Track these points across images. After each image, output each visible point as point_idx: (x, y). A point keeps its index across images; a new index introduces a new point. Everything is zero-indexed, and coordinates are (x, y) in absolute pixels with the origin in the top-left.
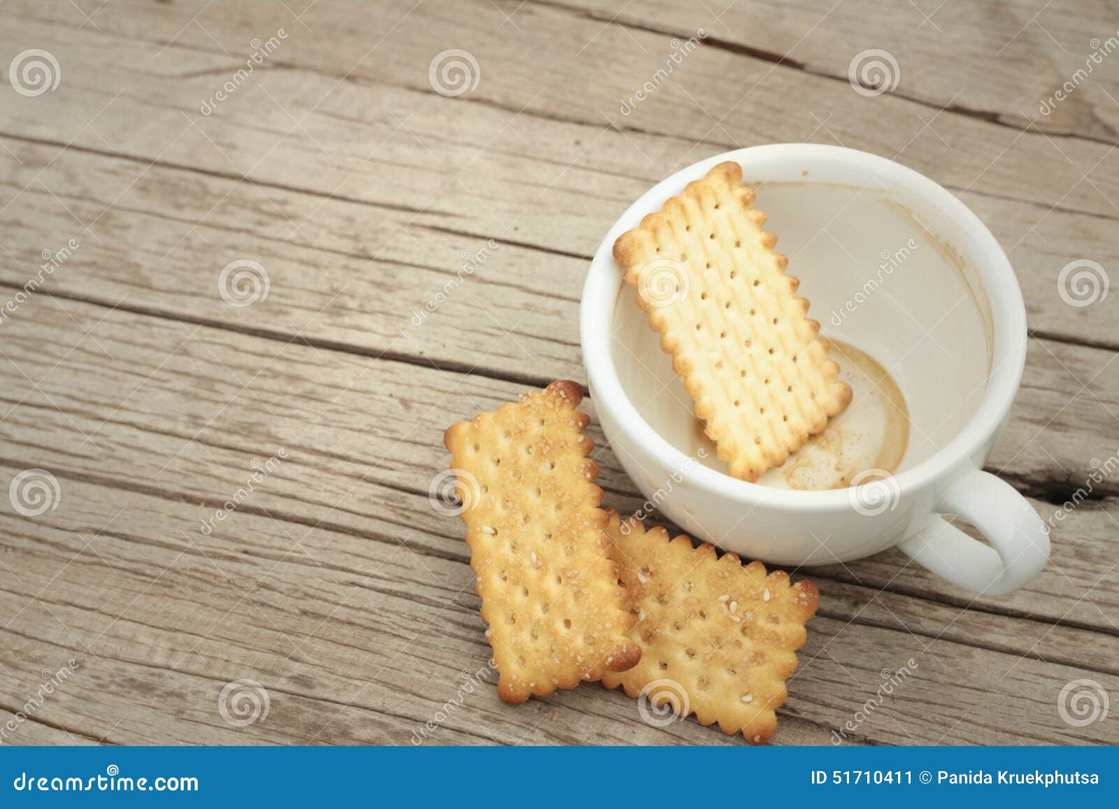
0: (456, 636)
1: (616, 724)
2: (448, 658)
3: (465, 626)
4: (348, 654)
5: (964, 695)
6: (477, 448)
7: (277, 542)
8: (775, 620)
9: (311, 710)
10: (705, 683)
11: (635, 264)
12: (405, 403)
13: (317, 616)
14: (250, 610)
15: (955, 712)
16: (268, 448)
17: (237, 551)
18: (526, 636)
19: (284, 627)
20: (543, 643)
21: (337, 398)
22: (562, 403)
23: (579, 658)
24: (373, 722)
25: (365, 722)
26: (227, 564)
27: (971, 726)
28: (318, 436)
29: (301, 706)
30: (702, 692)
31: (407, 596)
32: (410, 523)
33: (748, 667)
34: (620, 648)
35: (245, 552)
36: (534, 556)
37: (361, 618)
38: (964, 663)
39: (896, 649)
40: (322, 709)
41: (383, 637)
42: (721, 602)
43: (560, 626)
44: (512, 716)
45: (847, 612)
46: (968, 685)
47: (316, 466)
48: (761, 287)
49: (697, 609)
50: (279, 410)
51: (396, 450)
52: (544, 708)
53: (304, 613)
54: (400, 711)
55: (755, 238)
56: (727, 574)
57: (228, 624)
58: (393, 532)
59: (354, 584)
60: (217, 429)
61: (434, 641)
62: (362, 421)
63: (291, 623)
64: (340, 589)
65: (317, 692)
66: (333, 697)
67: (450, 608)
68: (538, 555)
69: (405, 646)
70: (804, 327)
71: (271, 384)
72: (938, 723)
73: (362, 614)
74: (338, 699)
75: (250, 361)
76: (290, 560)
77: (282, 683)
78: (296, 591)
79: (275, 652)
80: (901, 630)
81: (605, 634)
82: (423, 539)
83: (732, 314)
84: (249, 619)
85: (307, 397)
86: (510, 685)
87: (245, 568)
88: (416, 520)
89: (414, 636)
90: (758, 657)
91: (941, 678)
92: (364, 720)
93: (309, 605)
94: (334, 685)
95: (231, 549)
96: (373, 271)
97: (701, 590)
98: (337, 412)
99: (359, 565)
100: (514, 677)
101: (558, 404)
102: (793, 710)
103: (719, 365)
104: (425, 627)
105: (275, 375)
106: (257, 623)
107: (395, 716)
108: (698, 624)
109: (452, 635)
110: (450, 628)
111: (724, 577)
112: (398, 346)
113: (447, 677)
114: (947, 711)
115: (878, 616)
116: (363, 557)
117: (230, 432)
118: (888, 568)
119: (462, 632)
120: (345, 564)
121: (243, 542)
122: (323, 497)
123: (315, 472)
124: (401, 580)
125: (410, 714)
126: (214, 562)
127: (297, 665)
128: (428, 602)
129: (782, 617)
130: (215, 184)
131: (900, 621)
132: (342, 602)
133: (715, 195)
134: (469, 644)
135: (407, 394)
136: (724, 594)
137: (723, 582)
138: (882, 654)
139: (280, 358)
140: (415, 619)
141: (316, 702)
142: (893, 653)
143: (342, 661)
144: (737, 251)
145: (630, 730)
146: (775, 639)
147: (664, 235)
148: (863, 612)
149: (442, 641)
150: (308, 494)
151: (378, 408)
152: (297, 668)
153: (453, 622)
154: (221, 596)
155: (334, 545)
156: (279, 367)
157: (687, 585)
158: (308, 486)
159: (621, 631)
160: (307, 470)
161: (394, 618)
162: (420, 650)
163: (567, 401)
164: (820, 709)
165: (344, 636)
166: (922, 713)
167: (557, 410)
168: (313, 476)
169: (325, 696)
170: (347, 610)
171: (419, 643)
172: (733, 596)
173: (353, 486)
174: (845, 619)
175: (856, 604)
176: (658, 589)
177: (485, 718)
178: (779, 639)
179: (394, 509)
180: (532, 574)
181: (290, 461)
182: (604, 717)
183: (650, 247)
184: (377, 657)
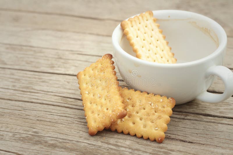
0: (78, 124)
1: (121, 140)
2: (76, 128)
3: (80, 122)
4: (49, 127)
5: (217, 133)
6: (85, 75)
7: (32, 107)
8: (164, 107)
9: (38, 138)
10: (145, 126)
11: (126, 28)
12: (68, 82)
13: (41, 120)
14: (24, 120)
15: (214, 136)
16: (32, 91)
17: (21, 109)
18: (96, 115)
19: (32, 122)
20: (101, 115)
21: (51, 82)
22: (107, 58)
23: (110, 115)
24: (54, 140)
25: (52, 140)
26: (18, 111)
27: (219, 139)
28: (45, 88)
29: (35, 137)
30: (144, 129)
31: (65, 116)
32: (68, 103)
33: (157, 120)
34: (121, 110)
35: (24, 109)
36: (99, 95)
37: (53, 121)
38: (216, 127)
39: (197, 124)
40: (40, 138)
41: (58, 124)
42: (149, 104)
43: (105, 110)
44: (92, 139)
45: (184, 118)
46: (218, 131)
47: (44, 94)
48: (159, 42)
49: (143, 107)
50: (36, 84)
51: (65, 91)
52: (101, 137)
53: (38, 120)
54: (61, 138)
55: (157, 30)
56: (150, 97)
57: (17, 122)
58: (63, 105)
59: (52, 115)
60: (19, 88)
61: (72, 125)
62: (57, 86)
63: (34, 122)
64: (47, 115)
65: (40, 134)
66: (44, 135)
67: (76, 118)
68: (100, 94)
69: (64, 126)
70: (170, 54)
71: (34, 80)
72: (210, 138)
73: (53, 120)
74: (45, 136)
75: (29, 76)
76: (35, 110)
77: (30, 133)
78: (36, 116)
79: (29, 127)
80: (198, 121)
81: (117, 108)
82: (71, 106)
83: (151, 46)
84: (23, 121)
85: (43, 82)
86: (92, 128)
87: (23, 112)
88: (69, 103)
89: (67, 124)
90: (159, 117)
91: (210, 130)
92: (52, 139)
93: (39, 118)
94: (44, 133)
95: (20, 109)
96: (62, 61)
97: (144, 101)
98: (50, 84)
99: (53, 111)
100: (93, 126)
101: (106, 58)
102: (170, 137)
103: (148, 57)
104: (70, 122)
105: (35, 78)
106: (25, 122)
107: (60, 139)
108: (143, 111)
109: (77, 124)
110: (76, 122)
111: (150, 98)
112: (67, 73)
113: (75, 131)
114: (212, 136)
115: (192, 118)
116: (54, 109)
117: (23, 88)
118: (195, 110)
119: (80, 123)
120: (50, 111)
121: (24, 107)
122: (45, 99)
123: (44, 95)
124: (64, 114)
125: (64, 138)
126: (15, 111)
127: (35, 129)
128: (71, 117)
129: (165, 106)
130: (24, 48)
131: (199, 119)
132: (48, 118)
133: (146, 17)
134: (81, 125)
135: (69, 81)
136: (149, 102)
137: (149, 99)
138: (193, 125)
139: (37, 75)
140: (67, 121)
141: (38, 136)
142: (197, 125)
143: (47, 129)
144: (152, 32)
145: (124, 141)
146: (164, 112)
147: (134, 23)
148: (188, 117)
149: (74, 125)
150: (41, 98)
151: (61, 83)
152: (34, 130)
153: (78, 121)
154: (16, 117)
155: (47, 108)
156: (37, 77)
157: (140, 101)
158: (42, 97)
159: (121, 107)
160: (42, 94)
161: (61, 120)
162: (68, 126)
163: (108, 57)
164: (177, 136)
165: (48, 124)
166: (205, 136)
167: (106, 59)
168: (43, 95)
169: (41, 135)
170: (49, 119)
171: (68, 125)
172: (152, 102)
173: (53, 97)
174: (184, 119)
175: (186, 116)
176: (132, 103)
177: (85, 139)
178: (165, 111)
179: (63, 101)
180: (98, 100)
181: (38, 93)
182: (118, 138)
183: (130, 25)
184: (56, 128)
